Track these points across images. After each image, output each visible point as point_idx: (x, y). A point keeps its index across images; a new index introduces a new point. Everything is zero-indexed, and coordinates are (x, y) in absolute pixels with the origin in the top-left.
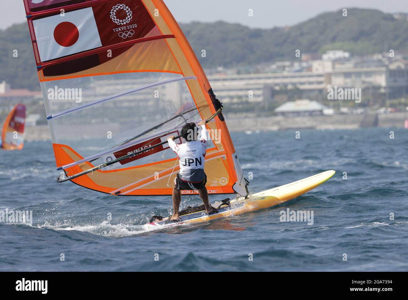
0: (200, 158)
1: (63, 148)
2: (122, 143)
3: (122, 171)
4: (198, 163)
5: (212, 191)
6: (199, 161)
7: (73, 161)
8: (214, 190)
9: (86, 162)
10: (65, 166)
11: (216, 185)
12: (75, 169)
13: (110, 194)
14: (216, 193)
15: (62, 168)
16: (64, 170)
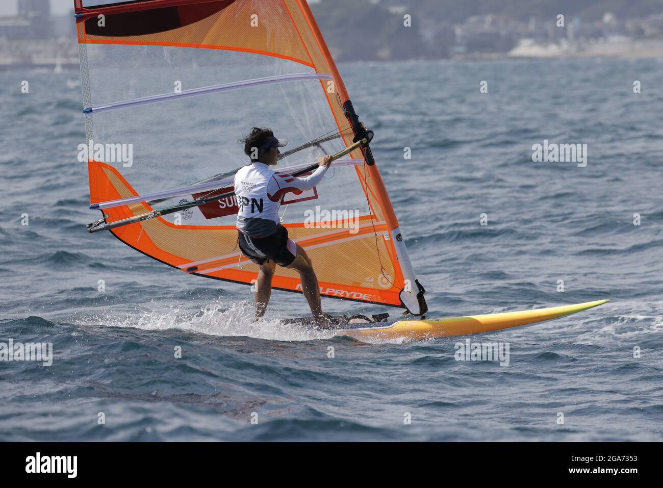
0: (261, 200)
1: (104, 169)
2: (209, 178)
3: (207, 231)
4: (256, 209)
5: (361, 294)
6: (257, 205)
7: (119, 197)
8: (365, 295)
9: (144, 203)
10: (104, 204)
11: (371, 286)
12: (121, 211)
13: (179, 269)
14: (369, 300)
15: (98, 206)
16: (101, 210)
